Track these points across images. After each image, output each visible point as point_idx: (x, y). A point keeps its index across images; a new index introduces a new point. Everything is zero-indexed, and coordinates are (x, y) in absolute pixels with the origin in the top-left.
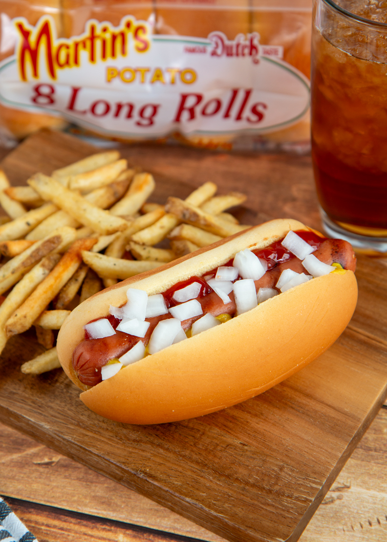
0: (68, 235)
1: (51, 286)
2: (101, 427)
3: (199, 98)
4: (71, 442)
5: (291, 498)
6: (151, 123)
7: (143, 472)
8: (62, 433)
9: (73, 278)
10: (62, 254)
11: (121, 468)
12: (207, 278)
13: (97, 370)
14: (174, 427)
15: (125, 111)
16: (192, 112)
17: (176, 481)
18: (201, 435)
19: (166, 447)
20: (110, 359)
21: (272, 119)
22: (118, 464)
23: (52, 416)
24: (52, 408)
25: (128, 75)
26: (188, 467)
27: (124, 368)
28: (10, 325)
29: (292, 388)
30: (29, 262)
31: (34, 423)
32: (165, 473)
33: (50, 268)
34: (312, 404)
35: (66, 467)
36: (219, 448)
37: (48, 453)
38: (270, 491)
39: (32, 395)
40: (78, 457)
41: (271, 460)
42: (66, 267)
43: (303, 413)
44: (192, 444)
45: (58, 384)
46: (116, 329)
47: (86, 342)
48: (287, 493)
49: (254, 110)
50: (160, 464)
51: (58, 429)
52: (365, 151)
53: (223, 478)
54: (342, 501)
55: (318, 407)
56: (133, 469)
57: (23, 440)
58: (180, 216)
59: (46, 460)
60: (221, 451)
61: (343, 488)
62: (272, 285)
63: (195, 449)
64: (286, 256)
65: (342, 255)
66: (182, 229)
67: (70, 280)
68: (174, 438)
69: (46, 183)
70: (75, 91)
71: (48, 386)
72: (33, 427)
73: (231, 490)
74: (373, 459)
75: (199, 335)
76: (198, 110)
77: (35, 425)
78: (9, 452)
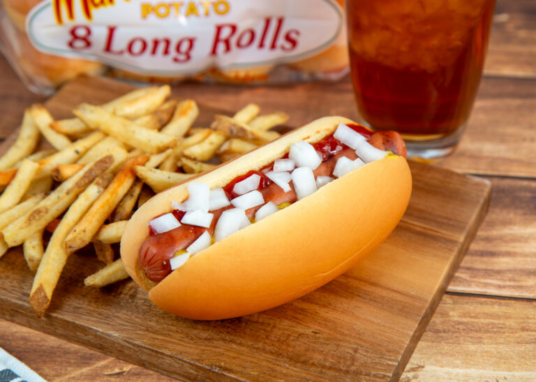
0: (120, 155)
1: (108, 201)
2: (170, 330)
3: (234, 28)
4: (142, 347)
5: (369, 375)
6: (188, 57)
7: (218, 366)
8: (132, 339)
9: (129, 193)
10: (115, 174)
11: (196, 366)
12: (264, 171)
13: (165, 263)
14: (244, 324)
15: (161, 47)
16: (227, 42)
17: (253, 371)
18: (272, 328)
19: (239, 342)
20: (178, 251)
21: (306, 44)
22: (192, 362)
23: (120, 325)
24: (118, 317)
25: (162, 11)
26: (262, 358)
27: (193, 257)
28: (70, 241)
29: (356, 279)
30: (83, 183)
31: (102, 333)
32: (241, 366)
33: (105, 186)
34: (378, 291)
35: (138, 375)
36: (291, 338)
37: (118, 364)
38: (347, 372)
39: (98, 308)
40: (150, 363)
41: (344, 344)
42: (121, 183)
43: (371, 300)
44: (264, 336)
45: (122, 296)
46: (182, 221)
47: (152, 238)
48: (364, 371)
49: (288, 38)
50: (234, 358)
51: (127, 336)
52: (404, 48)
53: (299, 365)
54: (418, 379)
55: (384, 293)
56: (208, 365)
57: (91, 354)
58: (228, 133)
59: (117, 370)
60: (294, 340)
61: (417, 368)
62: (329, 173)
63: (267, 341)
64: (339, 148)
65: (393, 143)
66: (230, 144)
67: (126, 195)
68: (245, 333)
69: (92, 112)
70: (112, 31)
71: (112, 298)
72: (101, 338)
73: (308, 374)
74: (443, 340)
75: (264, 220)
76: (233, 41)
77: (103, 335)
78: (78, 367)
